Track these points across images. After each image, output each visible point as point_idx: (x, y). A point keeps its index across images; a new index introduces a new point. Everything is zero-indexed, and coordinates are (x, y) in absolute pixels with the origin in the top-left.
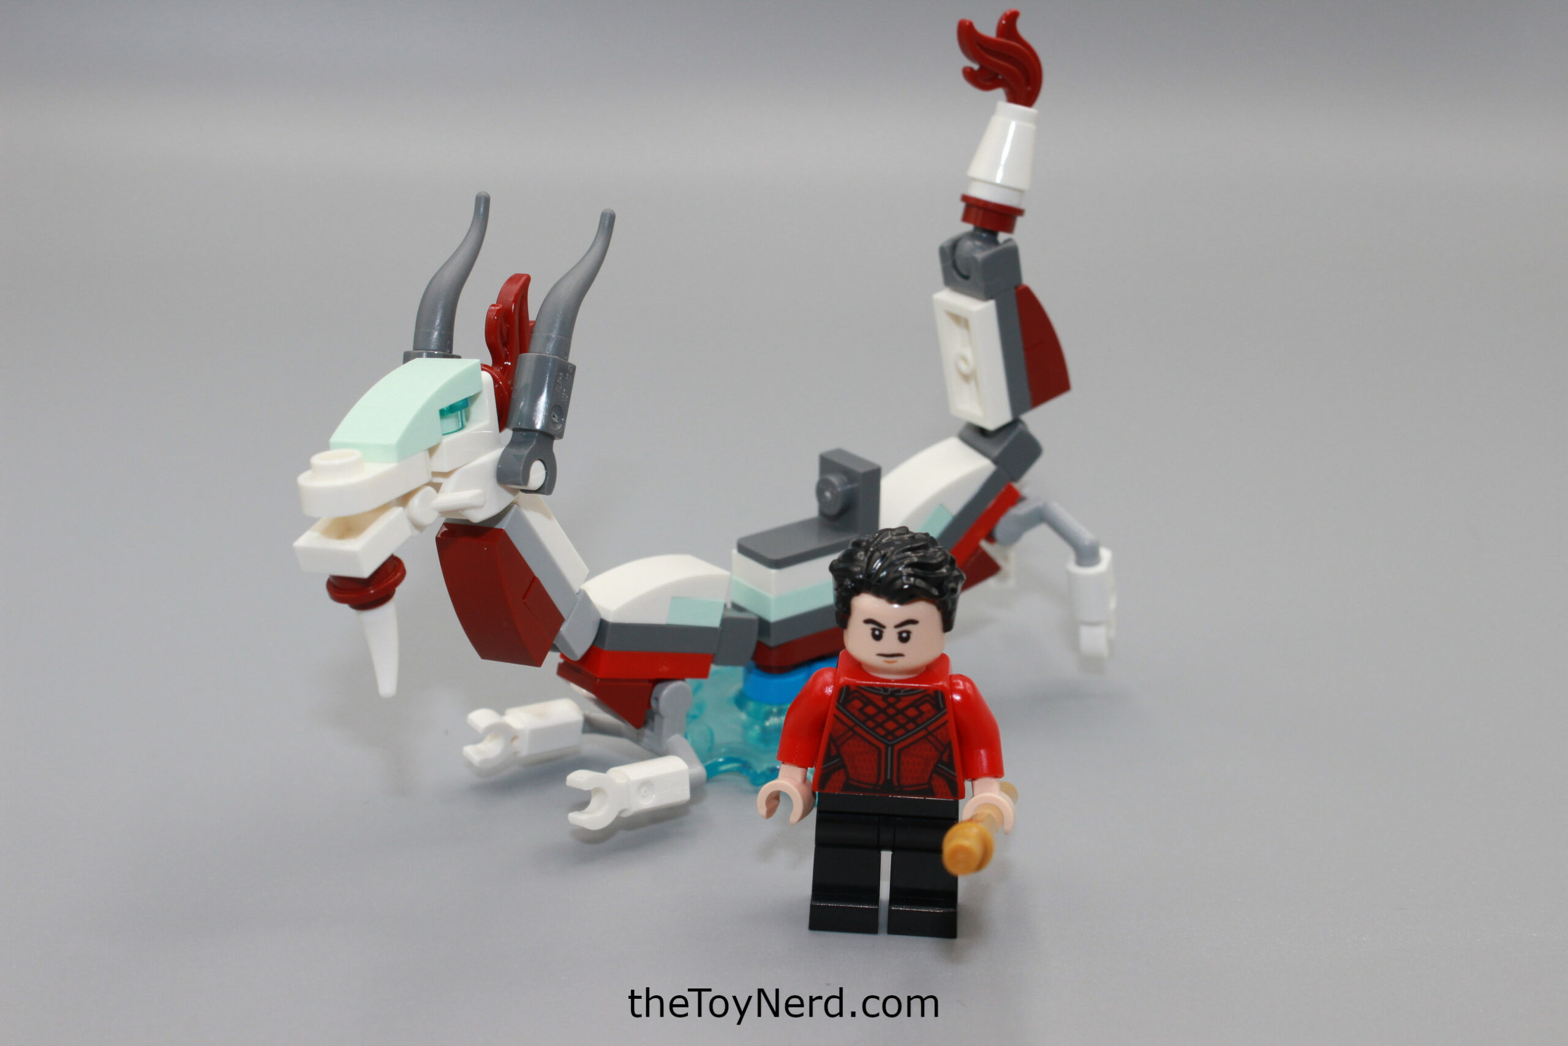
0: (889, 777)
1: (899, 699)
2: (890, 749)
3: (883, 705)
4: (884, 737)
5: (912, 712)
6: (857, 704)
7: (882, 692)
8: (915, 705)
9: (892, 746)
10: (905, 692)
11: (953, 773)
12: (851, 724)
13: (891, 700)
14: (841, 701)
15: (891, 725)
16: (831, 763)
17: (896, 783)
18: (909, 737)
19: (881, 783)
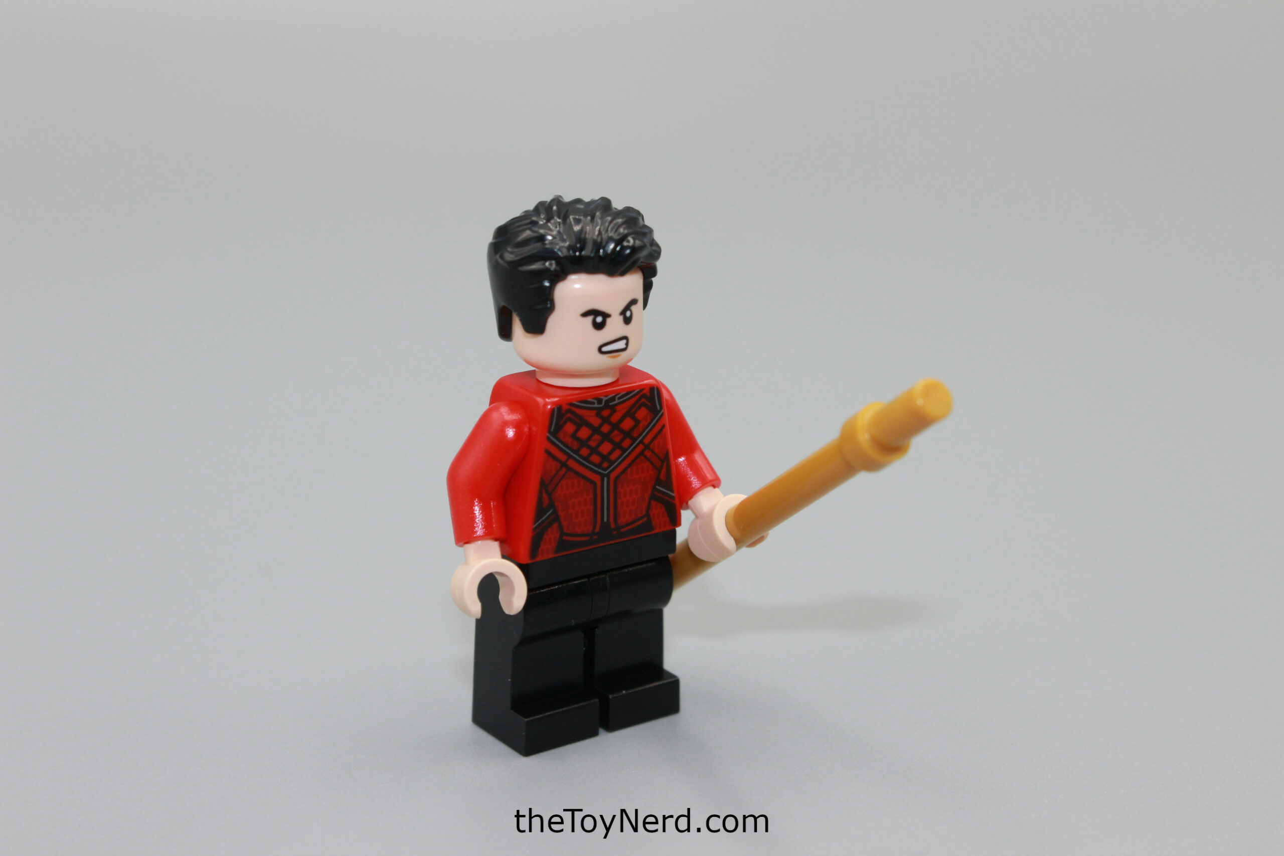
0: (605, 520)
1: (613, 409)
2: (606, 479)
3: (596, 422)
4: (599, 466)
5: (628, 424)
6: (569, 428)
7: (596, 405)
8: (630, 414)
9: (608, 475)
10: (619, 398)
11: (672, 494)
12: (563, 457)
13: (606, 413)
14: (552, 430)
15: (606, 448)
16: (543, 518)
17: (613, 525)
18: (627, 456)
19: (597, 530)
